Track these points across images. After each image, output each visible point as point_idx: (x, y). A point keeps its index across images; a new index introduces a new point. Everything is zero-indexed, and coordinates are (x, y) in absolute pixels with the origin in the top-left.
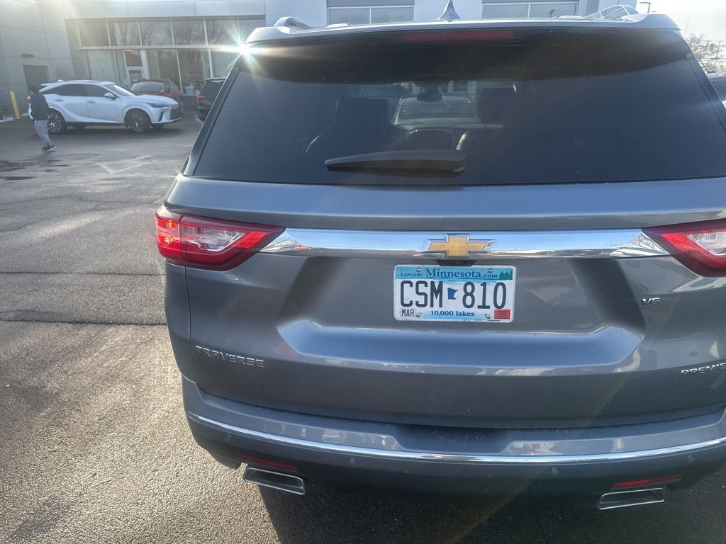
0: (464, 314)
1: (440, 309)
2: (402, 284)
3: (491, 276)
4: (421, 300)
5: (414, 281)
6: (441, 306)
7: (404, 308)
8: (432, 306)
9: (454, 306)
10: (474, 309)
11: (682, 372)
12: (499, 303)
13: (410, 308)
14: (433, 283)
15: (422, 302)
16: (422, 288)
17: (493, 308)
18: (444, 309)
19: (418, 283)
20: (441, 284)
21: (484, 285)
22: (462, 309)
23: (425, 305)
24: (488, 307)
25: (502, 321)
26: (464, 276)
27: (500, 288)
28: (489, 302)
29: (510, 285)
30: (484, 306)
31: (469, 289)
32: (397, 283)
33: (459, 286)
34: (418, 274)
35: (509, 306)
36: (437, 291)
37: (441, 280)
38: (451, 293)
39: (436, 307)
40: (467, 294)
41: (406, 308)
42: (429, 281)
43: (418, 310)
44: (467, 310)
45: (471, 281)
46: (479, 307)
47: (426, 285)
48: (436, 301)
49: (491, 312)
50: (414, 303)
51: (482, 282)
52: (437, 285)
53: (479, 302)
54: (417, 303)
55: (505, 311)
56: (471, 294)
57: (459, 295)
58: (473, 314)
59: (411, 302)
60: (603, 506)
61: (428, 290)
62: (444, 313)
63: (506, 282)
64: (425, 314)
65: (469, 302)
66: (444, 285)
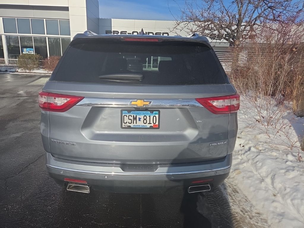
1: (136, 125)
3: (152, 114)
5: (128, 115)
6: (136, 123)
7: (124, 124)
8: (133, 123)
9: (140, 123)
10: (147, 124)
11: (210, 144)
12: (154, 122)
14: (134, 116)
15: (130, 122)
16: (130, 117)
17: (153, 124)
18: (137, 124)
19: (129, 116)
20: (136, 116)
21: (150, 116)
22: (143, 124)
23: (131, 123)
24: (151, 124)
26: (143, 114)
27: (155, 117)
28: (151, 122)
30: (150, 123)
31: (145, 118)
33: (142, 117)
34: (129, 113)
35: (158, 123)
36: (135, 118)
37: (136, 115)
38: (140, 119)
40: (144, 119)
41: (125, 124)
42: (132, 115)
43: (129, 125)
44: (145, 125)
45: (146, 115)
46: (148, 124)
47: (132, 116)
48: (135, 122)
50: (128, 123)
51: (149, 115)
52: (135, 117)
53: (148, 122)
54: (129, 122)
55: (156, 125)
56: (146, 119)
57: (142, 120)
59: (127, 122)
60: (190, 192)
61: (132, 118)
63: (156, 115)
64: (131, 126)
65: (145, 122)
66: (137, 116)
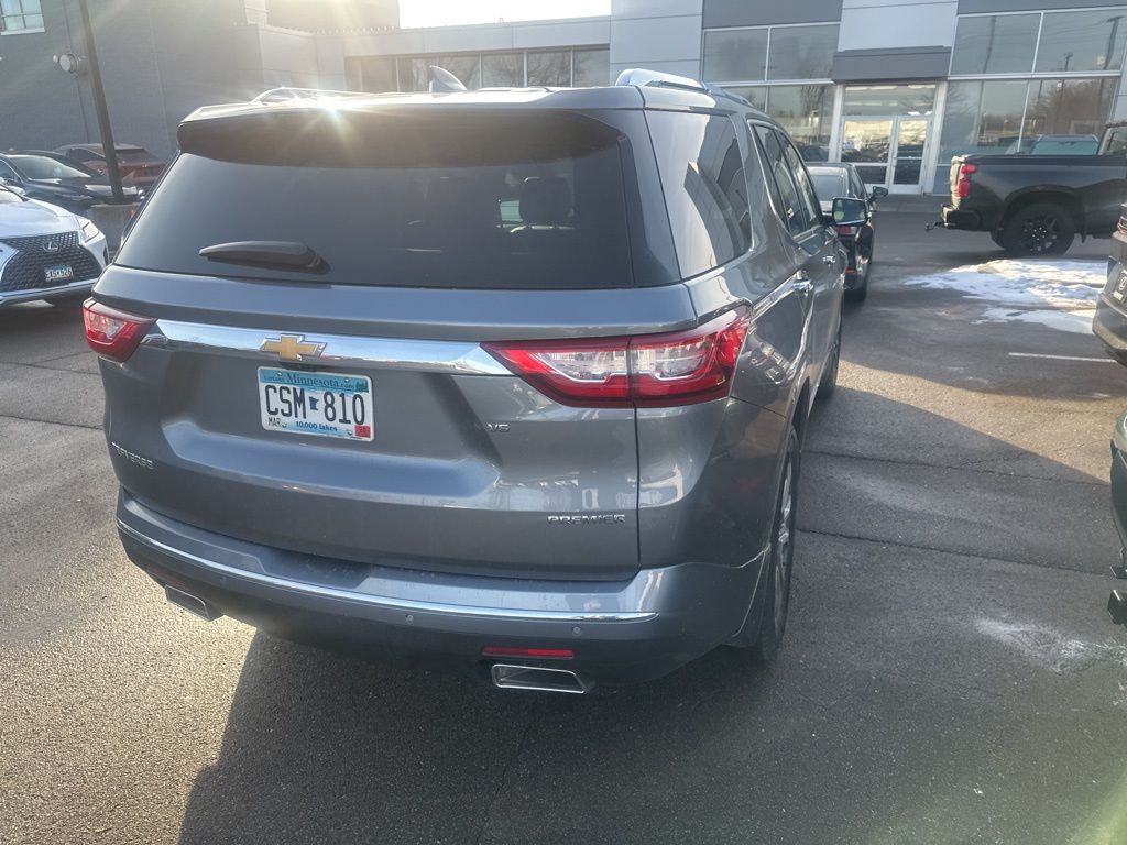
0: (327, 428)
1: (304, 421)
2: (267, 387)
3: (349, 388)
4: (286, 408)
5: (278, 386)
6: (305, 417)
7: (271, 416)
8: (296, 416)
9: (316, 417)
10: (336, 424)
11: (550, 518)
12: (359, 418)
13: (276, 417)
14: (294, 390)
15: (287, 411)
16: (286, 396)
17: (354, 423)
18: (307, 421)
19: (281, 388)
20: (302, 391)
21: (342, 396)
22: (326, 422)
23: (289, 415)
24: (349, 422)
25: (364, 439)
26: (322, 384)
27: (358, 400)
28: (350, 416)
29: (367, 397)
30: (344, 421)
31: (329, 400)
32: (262, 386)
33: (319, 395)
34: (279, 380)
35: (369, 422)
36: (299, 400)
37: (303, 387)
38: (313, 402)
39: (300, 418)
40: (328, 406)
41: (273, 417)
42: (291, 387)
43: (285, 420)
44: (330, 424)
45: (331, 390)
46: (341, 421)
47: (289, 392)
48: (300, 411)
49: (352, 427)
50: (279, 412)
51: (341, 392)
52: (299, 392)
53: (340, 416)
54: (282, 411)
55: (364, 428)
56: (331, 406)
57: (321, 405)
58: (336, 429)
59: (277, 410)
60: (501, 683)
61: (291, 398)
62: (308, 425)
63: (363, 394)
64: (289, 423)
65: (330, 415)
66: (306, 393)
